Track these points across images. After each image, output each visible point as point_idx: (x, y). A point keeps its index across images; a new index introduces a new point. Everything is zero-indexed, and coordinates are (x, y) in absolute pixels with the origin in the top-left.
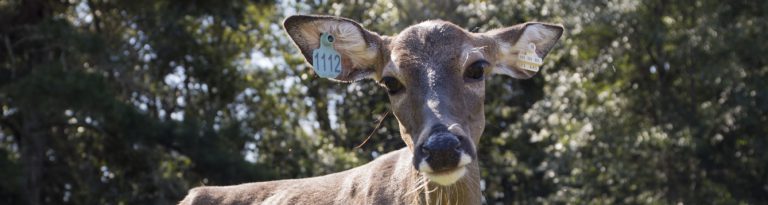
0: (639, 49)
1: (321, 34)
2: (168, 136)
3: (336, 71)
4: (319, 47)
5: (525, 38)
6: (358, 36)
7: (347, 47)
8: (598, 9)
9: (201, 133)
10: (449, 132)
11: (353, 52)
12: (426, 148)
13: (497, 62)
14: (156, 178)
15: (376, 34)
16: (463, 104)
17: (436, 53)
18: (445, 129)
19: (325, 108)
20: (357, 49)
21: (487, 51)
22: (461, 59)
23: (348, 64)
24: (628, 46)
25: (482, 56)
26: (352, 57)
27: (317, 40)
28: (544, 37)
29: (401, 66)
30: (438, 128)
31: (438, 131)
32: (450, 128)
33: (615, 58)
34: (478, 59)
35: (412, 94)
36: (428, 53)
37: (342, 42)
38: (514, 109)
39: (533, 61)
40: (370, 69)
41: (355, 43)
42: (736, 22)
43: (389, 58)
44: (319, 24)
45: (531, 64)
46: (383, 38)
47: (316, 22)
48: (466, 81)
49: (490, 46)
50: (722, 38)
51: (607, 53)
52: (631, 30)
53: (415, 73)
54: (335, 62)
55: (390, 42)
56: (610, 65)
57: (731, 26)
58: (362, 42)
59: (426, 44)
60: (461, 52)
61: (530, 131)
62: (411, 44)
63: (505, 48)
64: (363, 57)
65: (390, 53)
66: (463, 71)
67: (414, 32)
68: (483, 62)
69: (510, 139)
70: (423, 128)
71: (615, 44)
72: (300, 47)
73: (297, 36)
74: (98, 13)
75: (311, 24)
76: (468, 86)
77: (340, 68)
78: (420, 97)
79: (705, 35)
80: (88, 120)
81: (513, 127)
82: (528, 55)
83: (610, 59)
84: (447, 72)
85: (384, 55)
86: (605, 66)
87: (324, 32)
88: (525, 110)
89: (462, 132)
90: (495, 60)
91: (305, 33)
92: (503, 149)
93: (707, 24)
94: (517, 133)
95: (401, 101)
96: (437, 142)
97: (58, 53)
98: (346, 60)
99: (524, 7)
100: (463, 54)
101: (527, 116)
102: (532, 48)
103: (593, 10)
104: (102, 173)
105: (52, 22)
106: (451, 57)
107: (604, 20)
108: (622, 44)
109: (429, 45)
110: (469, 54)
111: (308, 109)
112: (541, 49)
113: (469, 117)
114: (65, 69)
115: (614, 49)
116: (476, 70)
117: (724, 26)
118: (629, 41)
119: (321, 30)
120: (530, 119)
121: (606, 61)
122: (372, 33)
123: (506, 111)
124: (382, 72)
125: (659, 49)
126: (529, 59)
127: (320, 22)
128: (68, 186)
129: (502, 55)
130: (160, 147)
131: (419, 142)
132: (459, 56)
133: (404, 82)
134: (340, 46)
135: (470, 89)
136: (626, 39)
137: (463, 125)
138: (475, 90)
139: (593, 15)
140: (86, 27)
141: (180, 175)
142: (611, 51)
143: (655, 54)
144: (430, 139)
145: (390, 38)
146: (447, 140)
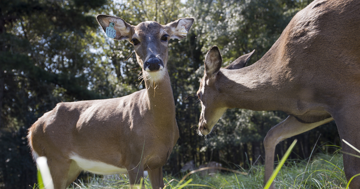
0: (239, 46)
1: (110, 22)
2: (55, 80)
3: (113, 36)
4: (109, 26)
5: (179, 25)
6: (123, 24)
7: (119, 28)
8: (223, 30)
9: (69, 78)
10: (156, 57)
11: (121, 30)
12: (148, 62)
13: (171, 35)
14: (51, 98)
15: (129, 24)
16: (160, 49)
17: (151, 31)
18: (155, 57)
19: (119, 70)
20: (122, 29)
21: (168, 31)
22: (160, 34)
23: (119, 34)
24: (234, 45)
25: (166, 33)
26: (121, 32)
27: (108, 24)
28: (187, 23)
29: (139, 35)
30: (152, 56)
31: (152, 57)
32: (156, 56)
33: (229, 49)
34: (165, 34)
35: (143, 44)
36: (149, 31)
37: (117, 26)
38: (192, 69)
39: (184, 32)
40: (127, 37)
41: (122, 26)
42: (273, 36)
43: (134, 33)
44: (109, 19)
45: (184, 33)
46: (132, 26)
47: (108, 18)
48: (161, 41)
49: (169, 29)
50: (269, 42)
51: (227, 47)
52: (235, 39)
53: (144, 37)
54: (114, 33)
55: (135, 27)
56: (228, 52)
57: (272, 37)
58: (124, 26)
59: (148, 28)
60: (160, 31)
61: (198, 78)
62: (143, 28)
63: (173, 30)
64: (125, 32)
65: (135, 31)
66: (160, 38)
67: (144, 24)
68: (167, 35)
69: (191, 80)
70: (147, 56)
71: (230, 44)
72: (102, 27)
73: (101, 22)
74: (25, 30)
75: (107, 18)
76: (162, 43)
77: (115, 35)
78: (146, 45)
79: (262, 41)
80: (22, 73)
81: (192, 76)
82: (182, 30)
83: (228, 49)
84: (155, 37)
85: (132, 31)
86: (226, 52)
87: (111, 21)
88: (196, 69)
89: (160, 58)
90: (171, 34)
91: (104, 21)
92: (188, 84)
93: (263, 37)
94: (194, 78)
95: (138, 47)
96: (152, 61)
97: (9, 46)
98: (118, 33)
99: (195, 30)
100: (160, 32)
101: (197, 72)
102: (183, 27)
103: (221, 31)
104: (29, 95)
105: (7, 34)
106: (156, 32)
107: (226, 35)
108: (232, 44)
109: (149, 28)
110: (162, 32)
111: (112, 69)
112: (187, 27)
113: (162, 54)
114: (12, 53)
115: (229, 45)
116: (165, 38)
117: (269, 37)
118: (234, 43)
119: (110, 21)
120: (198, 73)
121: (226, 50)
122: (128, 24)
123: (189, 69)
124: (132, 37)
125: (246, 46)
126: (182, 31)
127: (110, 18)
128: (13, 100)
129: (173, 32)
130: (52, 84)
131: (145, 61)
132: (159, 33)
133: (140, 40)
134: (116, 27)
135: (162, 44)
136: (233, 42)
137: (160, 56)
138: (164, 44)
139: (221, 32)
140: (20, 36)
141: (61, 95)
142: (228, 46)
143: (244, 48)
144: (149, 59)
145: (134, 26)
146: (156, 60)
